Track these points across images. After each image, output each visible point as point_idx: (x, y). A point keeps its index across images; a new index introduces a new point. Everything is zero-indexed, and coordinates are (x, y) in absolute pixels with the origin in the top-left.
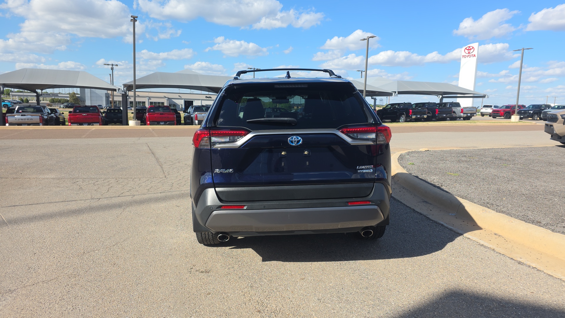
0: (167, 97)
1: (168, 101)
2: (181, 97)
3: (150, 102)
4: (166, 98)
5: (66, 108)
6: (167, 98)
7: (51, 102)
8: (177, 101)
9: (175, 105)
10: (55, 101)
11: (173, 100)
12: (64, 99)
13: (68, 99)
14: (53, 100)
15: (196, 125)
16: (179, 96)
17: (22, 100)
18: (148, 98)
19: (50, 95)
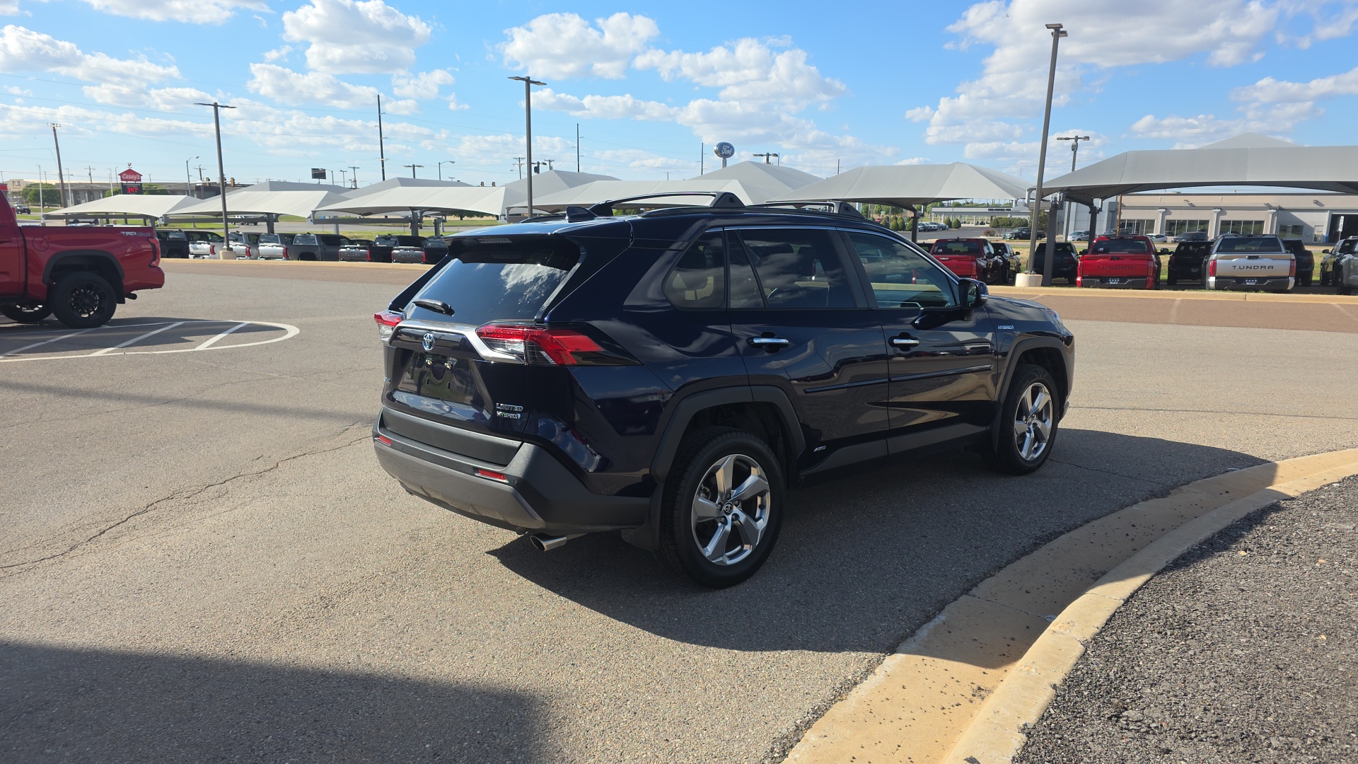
0: (1273, 205)
1: (1276, 218)
2: (1322, 205)
3: (1222, 221)
4: (1270, 208)
5: (1015, 239)
6: (1274, 209)
7: (993, 227)
8: (1305, 218)
9: (1298, 228)
10: (1001, 223)
11: (1295, 214)
12: (1019, 219)
13: (1027, 217)
14: (998, 222)
15: (1210, 289)
16: (1317, 202)
17: (949, 223)
18: (1217, 210)
19: (1004, 210)
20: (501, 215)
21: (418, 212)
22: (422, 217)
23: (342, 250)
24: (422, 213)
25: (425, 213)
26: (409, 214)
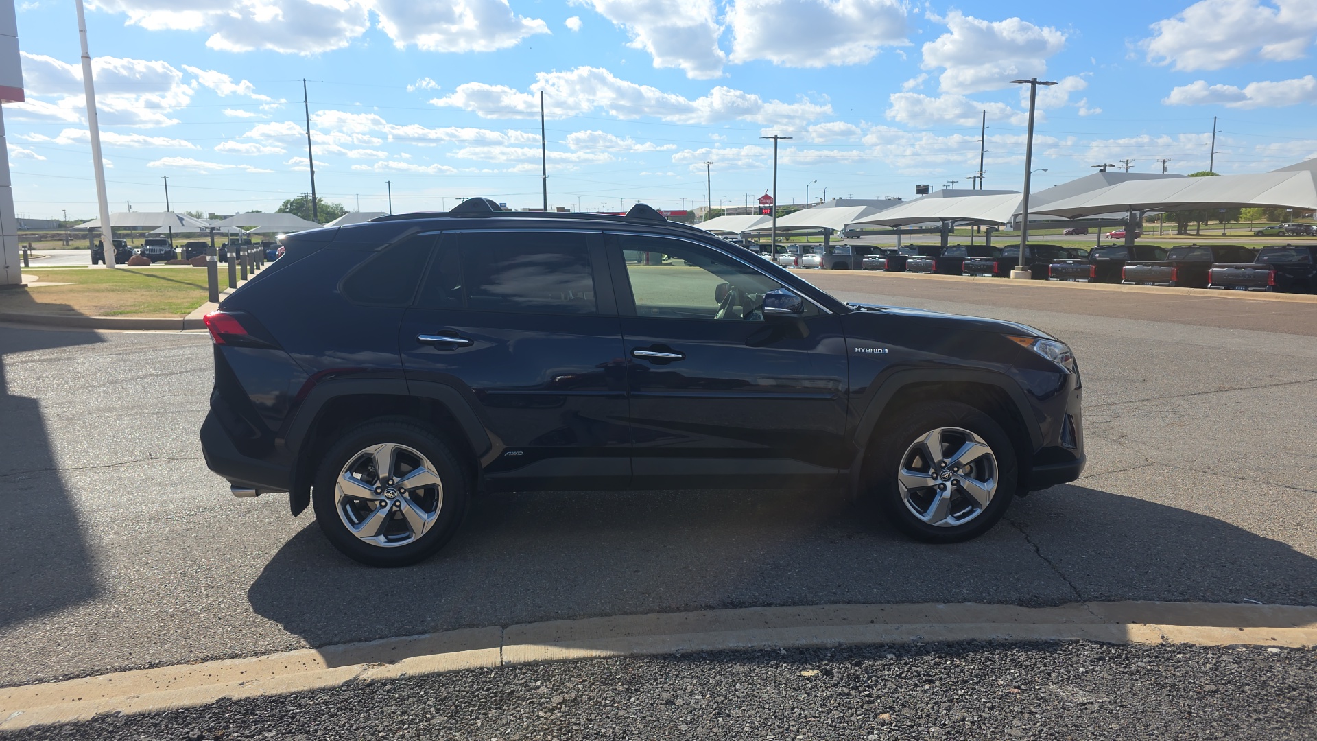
20: (1008, 223)
21: (949, 222)
22: (952, 227)
23: (865, 259)
24: (953, 223)
25: (956, 223)
26: (940, 224)
